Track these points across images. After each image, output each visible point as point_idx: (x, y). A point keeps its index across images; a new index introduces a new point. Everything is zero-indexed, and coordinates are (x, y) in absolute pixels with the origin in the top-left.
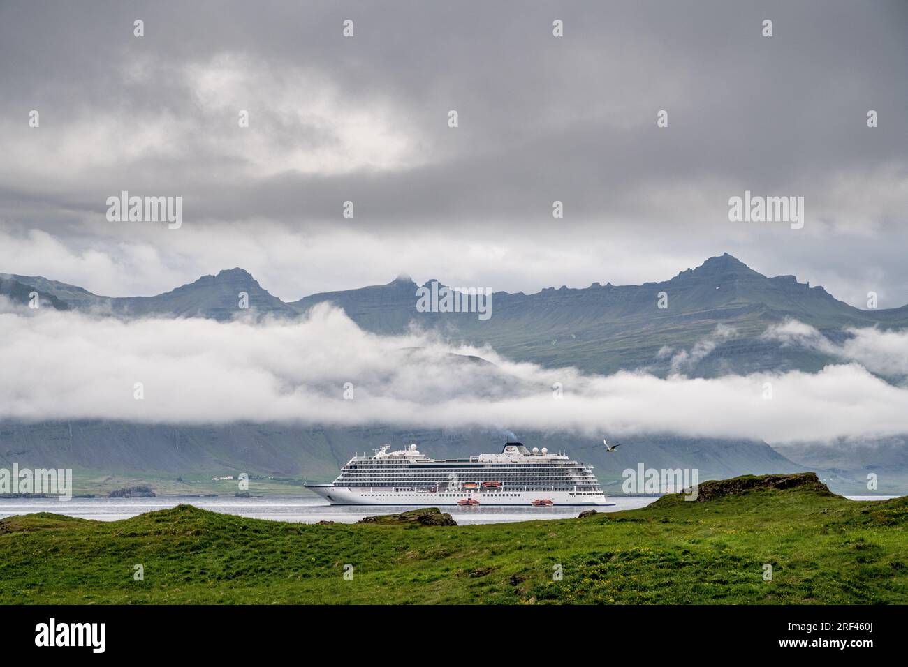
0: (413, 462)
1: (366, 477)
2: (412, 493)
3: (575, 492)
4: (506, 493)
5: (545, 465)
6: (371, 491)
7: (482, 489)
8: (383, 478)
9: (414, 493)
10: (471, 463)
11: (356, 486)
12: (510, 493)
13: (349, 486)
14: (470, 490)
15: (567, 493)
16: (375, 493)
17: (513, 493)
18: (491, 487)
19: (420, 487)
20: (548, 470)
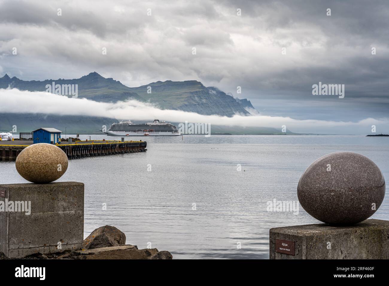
0: (130, 125)
1: (117, 129)
2: (130, 132)
3: (173, 132)
4: (155, 132)
5: (165, 125)
6: (119, 132)
7: (149, 132)
8: (122, 129)
9: (131, 132)
10: (146, 125)
11: (115, 131)
12: (156, 132)
13: (113, 131)
14: (145, 132)
15: (171, 133)
16: (120, 133)
17: (157, 132)
18: (151, 131)
19: (132, 131)
20: (166, 127)
